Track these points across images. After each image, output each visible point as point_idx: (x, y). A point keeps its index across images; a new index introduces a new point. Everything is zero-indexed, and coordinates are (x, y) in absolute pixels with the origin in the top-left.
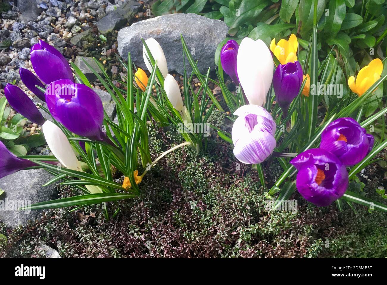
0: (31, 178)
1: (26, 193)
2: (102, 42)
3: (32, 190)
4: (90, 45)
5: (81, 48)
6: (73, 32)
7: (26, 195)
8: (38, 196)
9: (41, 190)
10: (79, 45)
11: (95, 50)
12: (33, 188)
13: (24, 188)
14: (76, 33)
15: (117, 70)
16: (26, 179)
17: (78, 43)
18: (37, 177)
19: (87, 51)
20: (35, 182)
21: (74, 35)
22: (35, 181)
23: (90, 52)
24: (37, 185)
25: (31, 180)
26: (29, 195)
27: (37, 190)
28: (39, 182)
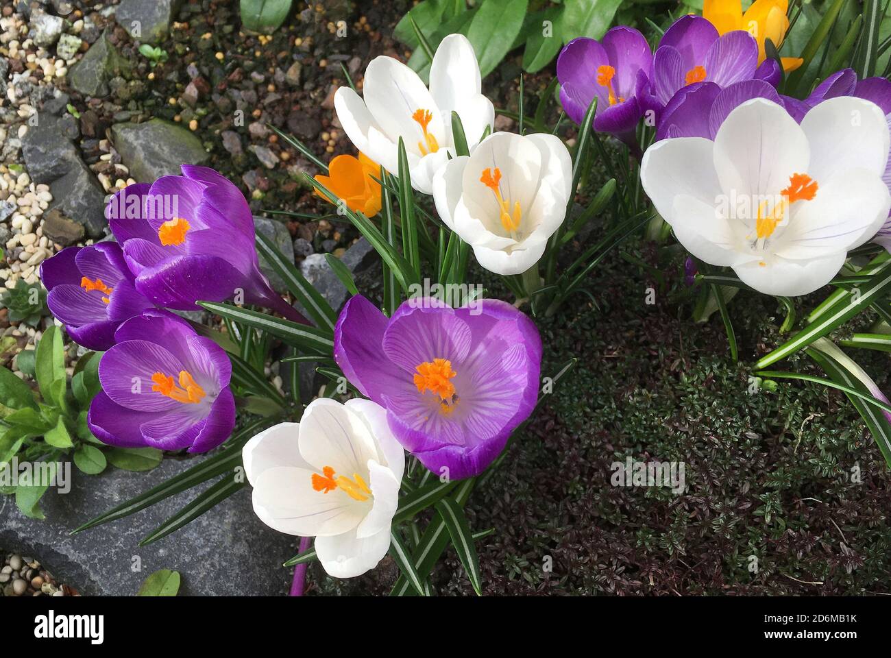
0: (218, 517)
1: (228, 557)
2: (153, 65)
3: (237, 546)
4: (134, 86)
5: (112, 100)
6: (65, 56)
7: (231, 562)
8: (254, 556)
9: (254, 537)
10: (104, 92)
11: (150, 95)
12: (236, 539)
13: (217, 547)
14: (74, 56)
15: (237, 140)
16: (210, 525)
17: (99, 89)
18: (229, 509)
19: (132, 104)
20: (233, 523)
21: (69, 63)
22: (231, 521)
23: (143, 106)
24: (239, 528)
25: (221, 522)
26: (236, 561)
27: (247, 541)
28: (240, 519)
